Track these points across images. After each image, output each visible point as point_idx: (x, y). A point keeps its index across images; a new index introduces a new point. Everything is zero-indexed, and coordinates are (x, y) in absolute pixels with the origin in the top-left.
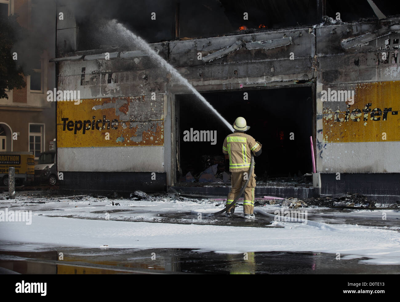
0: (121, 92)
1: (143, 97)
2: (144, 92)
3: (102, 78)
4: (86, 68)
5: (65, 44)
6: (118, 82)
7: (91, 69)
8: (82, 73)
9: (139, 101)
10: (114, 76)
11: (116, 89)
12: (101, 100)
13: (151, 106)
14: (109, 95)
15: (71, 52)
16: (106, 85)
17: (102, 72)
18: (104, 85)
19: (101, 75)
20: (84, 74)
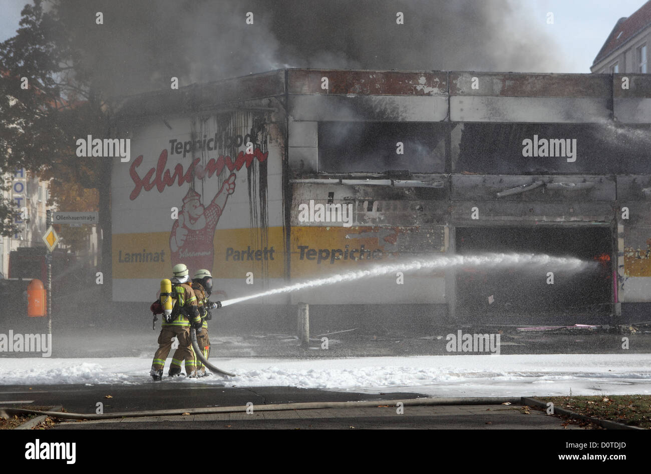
0: (386, 221)
1: (417, 228)
2: (418, 223)
3: (359, 205)
4: (335, 193)
5: (303, 165)
6: (381, 211)
7: (342, 195)
8: (329, 198)
9: (412, 232)
10: (375, 205)
11: (379, 217)
12: (357, 228)
13: (427, 238)
14: (370, 224)
15: (312, 173)
16: (365, 213)
17: (359, 198)
18: (362, 213)
19: (357, 203)
20: (333, 200)
